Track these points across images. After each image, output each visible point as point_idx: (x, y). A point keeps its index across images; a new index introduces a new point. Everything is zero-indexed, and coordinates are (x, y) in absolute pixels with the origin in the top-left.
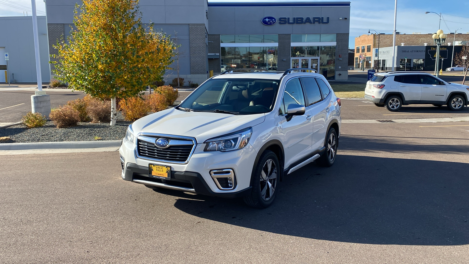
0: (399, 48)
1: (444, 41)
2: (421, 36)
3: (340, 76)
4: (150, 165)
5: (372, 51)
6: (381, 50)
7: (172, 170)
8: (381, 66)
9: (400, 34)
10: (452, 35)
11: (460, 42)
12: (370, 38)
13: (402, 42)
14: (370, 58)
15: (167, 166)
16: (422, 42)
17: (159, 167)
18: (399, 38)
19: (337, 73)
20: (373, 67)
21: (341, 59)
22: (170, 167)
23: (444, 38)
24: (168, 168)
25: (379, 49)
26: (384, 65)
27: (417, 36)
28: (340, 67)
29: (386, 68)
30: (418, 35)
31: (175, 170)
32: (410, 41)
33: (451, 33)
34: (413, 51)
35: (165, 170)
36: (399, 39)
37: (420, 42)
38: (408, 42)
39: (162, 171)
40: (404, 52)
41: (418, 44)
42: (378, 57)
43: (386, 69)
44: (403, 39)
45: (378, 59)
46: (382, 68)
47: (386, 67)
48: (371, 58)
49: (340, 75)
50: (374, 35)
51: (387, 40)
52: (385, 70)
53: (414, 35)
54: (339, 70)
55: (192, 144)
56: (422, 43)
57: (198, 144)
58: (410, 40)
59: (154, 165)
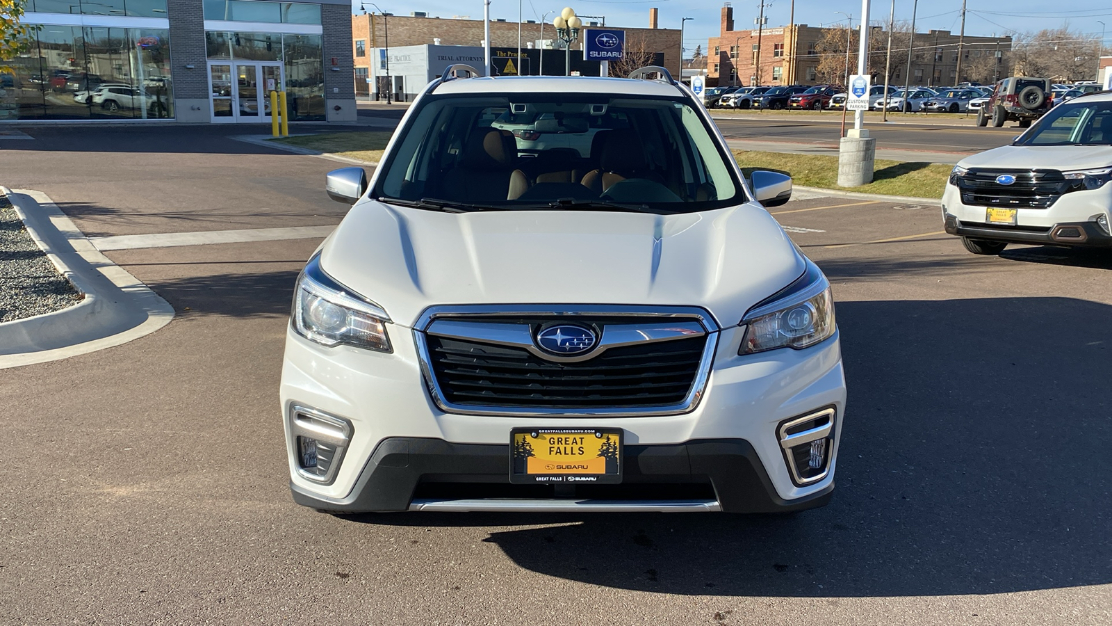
0: (432, 48)
1: (577, 33)
2: (472, 24)
3: (338, 112)
4: (519, 437)
5: (369, 55)
6: (392, 52)
7: (627, 442)
8: (394, 92)
9: (427, 17)
10: (531, 24)
11: (549, 42)
12: (360, 22)
13: (433, 35)
14: (366, 70)
15: (601, 431)
16: (474, 38)
17: (563, 437)
18: (425, 26)
19: (331, 104)
20: (375, 92)
21: (338, 69)
22: (619, 432)
23: (577, 27)
24: (608, 439)
25: (387, 50)
26: (401, 88)
27: (463, 23)
28: (336, 90)
29: (407, 95)
30: (465, 22)
31: (642, 441)
32: (451, 34)
33: (528, 22)
34: (462, 59)
35: (594, 444)
36: (425, 30)
37: (470, 39)
38: (446, 38)
39: (576, 451)
40: (442, 59)
41: (467, 43)
42: (388, 69)
43: (407, 98)
44: (435, 30)
45: (387, 73)
46: (397, 95)
47: (404, 92)
48: (368, 72)
49: (338, 108)
50: (371, 16)
51: (401, 29)
52: (403, 101)
53: (456, 22)
54: (335, 96)
55: (703, 334)
56: (475, 41)
57: (722, 332)
58: (450, 32)
59: (535, 431)
